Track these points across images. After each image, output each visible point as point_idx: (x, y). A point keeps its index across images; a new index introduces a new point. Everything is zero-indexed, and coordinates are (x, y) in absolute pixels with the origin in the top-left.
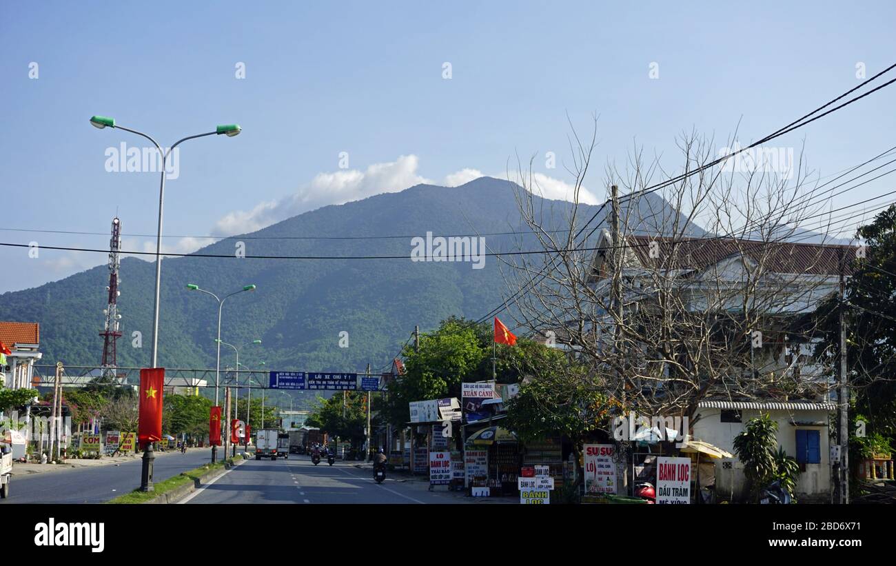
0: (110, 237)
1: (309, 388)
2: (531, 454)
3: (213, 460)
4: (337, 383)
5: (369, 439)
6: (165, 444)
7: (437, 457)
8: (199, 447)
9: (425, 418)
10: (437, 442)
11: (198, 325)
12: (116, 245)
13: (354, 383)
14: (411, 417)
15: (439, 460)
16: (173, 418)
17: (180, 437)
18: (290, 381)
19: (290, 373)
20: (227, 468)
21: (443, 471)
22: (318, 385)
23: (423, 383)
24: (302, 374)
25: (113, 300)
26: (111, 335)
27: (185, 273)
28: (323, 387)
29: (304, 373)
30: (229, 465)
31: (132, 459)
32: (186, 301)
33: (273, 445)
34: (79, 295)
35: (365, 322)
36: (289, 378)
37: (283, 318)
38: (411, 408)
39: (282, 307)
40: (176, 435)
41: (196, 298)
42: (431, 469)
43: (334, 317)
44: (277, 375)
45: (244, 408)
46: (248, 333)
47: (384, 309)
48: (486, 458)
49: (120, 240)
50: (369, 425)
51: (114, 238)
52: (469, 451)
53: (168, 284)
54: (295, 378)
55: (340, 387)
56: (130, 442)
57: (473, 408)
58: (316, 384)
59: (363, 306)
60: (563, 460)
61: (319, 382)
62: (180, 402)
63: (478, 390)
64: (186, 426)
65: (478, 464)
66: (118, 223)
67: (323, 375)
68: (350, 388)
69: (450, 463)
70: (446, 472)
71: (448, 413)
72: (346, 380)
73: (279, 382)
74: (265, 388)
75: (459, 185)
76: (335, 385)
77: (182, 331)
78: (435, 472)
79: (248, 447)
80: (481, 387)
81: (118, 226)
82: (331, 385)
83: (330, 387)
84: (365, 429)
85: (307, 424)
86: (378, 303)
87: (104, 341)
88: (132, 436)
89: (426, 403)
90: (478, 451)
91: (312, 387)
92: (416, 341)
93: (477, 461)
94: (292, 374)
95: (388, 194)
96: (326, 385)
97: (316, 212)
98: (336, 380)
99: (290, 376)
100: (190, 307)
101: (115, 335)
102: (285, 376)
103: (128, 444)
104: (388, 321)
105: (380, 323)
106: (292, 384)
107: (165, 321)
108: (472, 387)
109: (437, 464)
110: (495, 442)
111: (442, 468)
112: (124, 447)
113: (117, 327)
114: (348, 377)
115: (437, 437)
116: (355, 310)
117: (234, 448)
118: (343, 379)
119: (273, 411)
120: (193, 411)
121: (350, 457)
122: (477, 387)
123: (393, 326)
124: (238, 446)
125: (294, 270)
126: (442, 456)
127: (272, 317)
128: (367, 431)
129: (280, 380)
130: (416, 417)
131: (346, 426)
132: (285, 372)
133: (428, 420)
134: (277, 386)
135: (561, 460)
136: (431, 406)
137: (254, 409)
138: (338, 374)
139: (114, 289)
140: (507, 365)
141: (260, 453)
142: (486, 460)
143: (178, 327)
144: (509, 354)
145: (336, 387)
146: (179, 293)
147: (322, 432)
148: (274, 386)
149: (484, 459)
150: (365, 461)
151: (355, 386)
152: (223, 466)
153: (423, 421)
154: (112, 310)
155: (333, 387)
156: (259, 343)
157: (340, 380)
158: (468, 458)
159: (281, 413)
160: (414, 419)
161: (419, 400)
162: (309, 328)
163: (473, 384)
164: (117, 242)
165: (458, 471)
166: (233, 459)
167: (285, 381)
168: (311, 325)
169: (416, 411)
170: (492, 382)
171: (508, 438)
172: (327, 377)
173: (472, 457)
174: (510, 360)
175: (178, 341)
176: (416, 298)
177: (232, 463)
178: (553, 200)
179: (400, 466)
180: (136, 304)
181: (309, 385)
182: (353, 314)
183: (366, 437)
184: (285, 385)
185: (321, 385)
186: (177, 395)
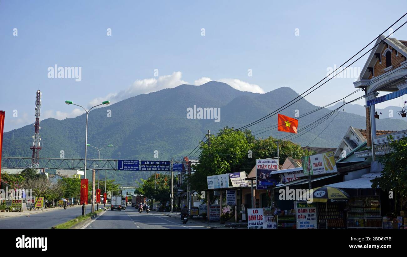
0: (36, 99)
1: (142, 170)
2: (354, 210)
3: (83, 214)
4: (158, 166)
5: (173, 200)
6: (62, 203)
7: (253, 213)
8: (80, 204)
9: (219, 186)
10: (229, 201)
11: (82, 149)
12: (38, 103)
13: (168, 167)
14: (208, 186)
15: (255, 214)
16: (67, 190)
17: (71, 200)
18: (130, 165)
19: (130, 161)
20: (93, 218)
21: (258, 223)
22: (147, 168)
23: (215, 164)
24: (137, 162)
25: (37, 131)
26: (37, 148)
27: (76, 125)
28: (150, 169)
29: (138, 161)
30: (93, 216)
31: (42, 212)
32: (76, 138)
33: (119, 204)
34: (28, 135)
35: (159, 147)
36: (130, 164)
37: (121, 145)
38: (208, 180)
39: (121, 140)
40: (68, 199)
41: (81, 136)
42: (249, 222)
43: (145, 145)
44: (123, 162)
45: (103, 185)
46: (105, 152)
47: (167, 141)
48: (315, 214)
49: (40, 101)
50: (173, 192)
51: (37, 100)
52: (300, 209)
53: (68, 130)
54: (133, 164)
55: (160, 169)
56: (40, 202)
57: (264, 177)
58: (145, 167)
59: (158, 139)
60: (382, 216)
61: (147, 166)
62: (70, 182)
63: (268, 164)
64: (73, 194)
65: (309, 219)
66: (40, 93)
67: (150, 162)
68: (166, 169)
69: (263, 217)
70: (260, 224)
71: (237, 182)
72: (163, 165)
73: (124, 166)
74: (116, 170)
75: (201, 85)
76: (157, 168)
77: (74, 152)
78: (252, 224)
79: (106, 204)
80: (269, 162)
81: (40, 94)
82: (155, 168)
83: (154, 169)
84: (171, 194)
85: (135, 193)
86: (165, 138)
87: (33, 151)
88: (42, 199)
89: (219, 176)
90: (308, 208)
91: (143, 169)
92: (208, 139)
93: (307, 217)
94: (131, 162)
95: (169, 89)
96: (151, 168)
97: (136, 97)
98: (158, 165)
99: (130, 162)
100: (78, 140)
101: (38, 149)
102: (127, 162)
103: (39, 204)
104: (169, 146)
105: (165, 148)
106: (131, 167)
107: (67, 147)
108: (263, 162)
109: (254, 218)
110: (329, 200)
111: (257, 221)
112: (37, 205)
113: (39, 145)
114: (164, 163)
115: (229, 198)
116: (154, 142)
117: (98, 205)
118: (161, 165)
119: (117, 187)
120: (77, 186)
121: (161, 210)
122: (267, 162)
123: (172, 148)
124: (100, 204)
125: (126, 124)
126: (257, 212)
127: (116, 144)
128: (172, 195)
129: (125, 165)
130: (212, 185)
131: (159, 193)
132: (127, 161)
133: (221, 187)
134: (123, 168)
135: (380, 216)
136: (223, 178)
137: (108, 186)
138: (158, 161)
139: (37, 126)
140: (267, 153)
141: (113, 207)
142: (315, 216)
143: (73, 149)
144: (268, 146)
145: (157, 169)
146: (73, 134)
147: (143, 197)
148: (121, 168)
149: (313, 215)
150: (171, 212)
151: (169, 168)
152: (90, 217)
153: (218, 188)
154: (37, 136)
155: (156, 169)
156: (111, 146)
157: (160, 165)
158: (300, 214)
159: (121, 188)
160: (210, 187)
161: (213, 175)
162: (133, 149)
163: (264, 160)
164: (39, 102)
165: (271, 223)
166: (97, 212)
167: (127, 165)
168: (134, 148)
169: (212, 182)
170: (277, 159)
171: (339, 196)
172: (152, 163)
173: (303, 214)
174: (268, 150)
175: (73, 156)
176: (182, 136)
177: (96, 215)
178: (244, 91)
179: (197, 216)
180: (54, 139)
181: (142, 168)
182: (153, 143)
183: (171, 199)
184: (127, 168)
185: (149, 168)
186: (69, 178)
